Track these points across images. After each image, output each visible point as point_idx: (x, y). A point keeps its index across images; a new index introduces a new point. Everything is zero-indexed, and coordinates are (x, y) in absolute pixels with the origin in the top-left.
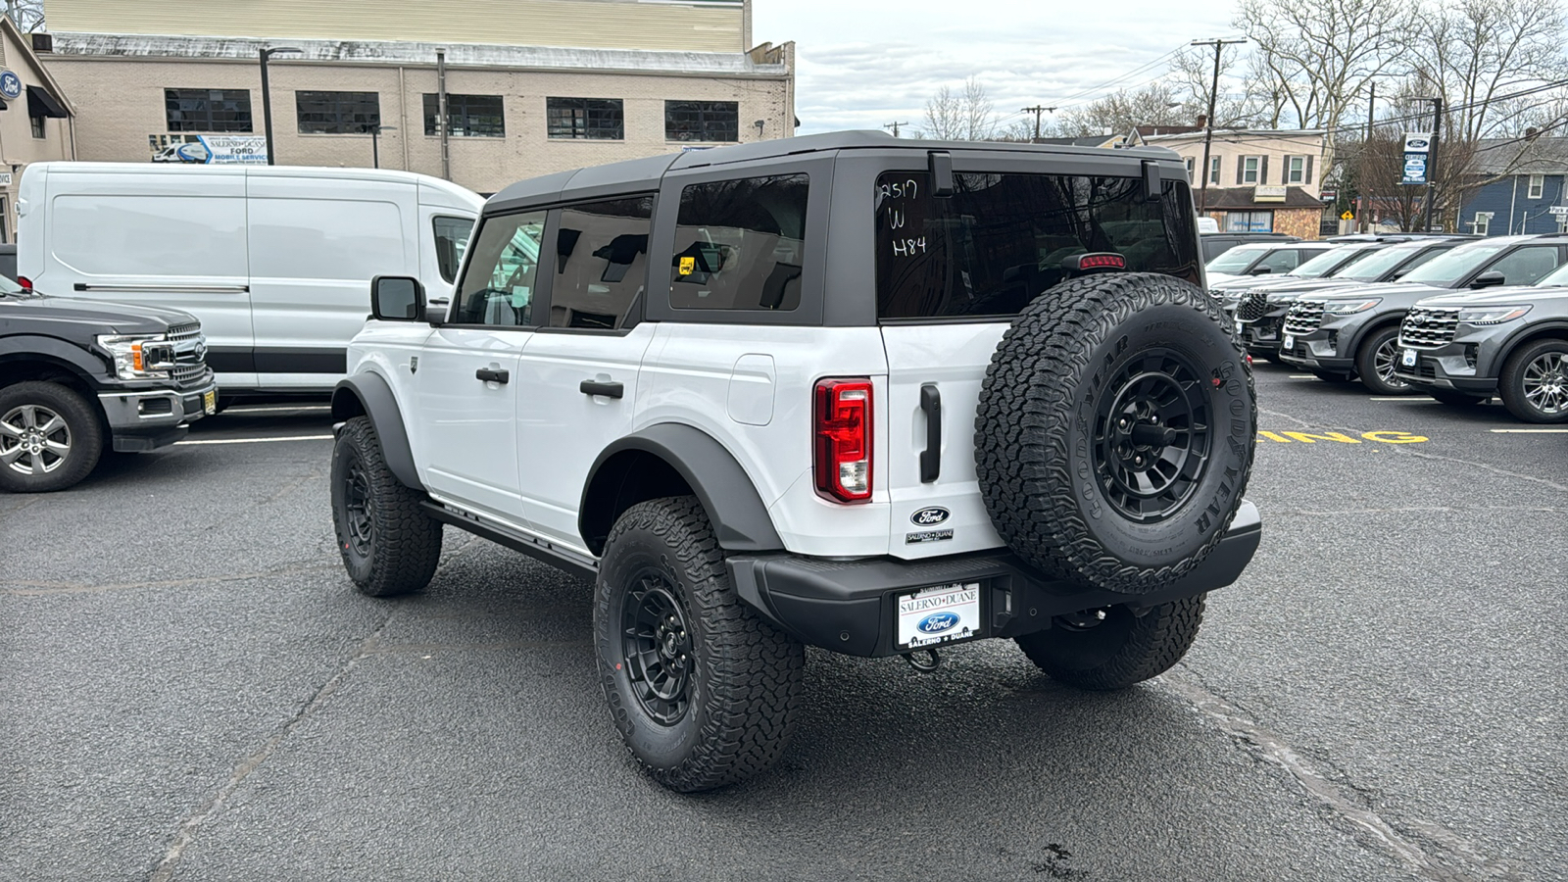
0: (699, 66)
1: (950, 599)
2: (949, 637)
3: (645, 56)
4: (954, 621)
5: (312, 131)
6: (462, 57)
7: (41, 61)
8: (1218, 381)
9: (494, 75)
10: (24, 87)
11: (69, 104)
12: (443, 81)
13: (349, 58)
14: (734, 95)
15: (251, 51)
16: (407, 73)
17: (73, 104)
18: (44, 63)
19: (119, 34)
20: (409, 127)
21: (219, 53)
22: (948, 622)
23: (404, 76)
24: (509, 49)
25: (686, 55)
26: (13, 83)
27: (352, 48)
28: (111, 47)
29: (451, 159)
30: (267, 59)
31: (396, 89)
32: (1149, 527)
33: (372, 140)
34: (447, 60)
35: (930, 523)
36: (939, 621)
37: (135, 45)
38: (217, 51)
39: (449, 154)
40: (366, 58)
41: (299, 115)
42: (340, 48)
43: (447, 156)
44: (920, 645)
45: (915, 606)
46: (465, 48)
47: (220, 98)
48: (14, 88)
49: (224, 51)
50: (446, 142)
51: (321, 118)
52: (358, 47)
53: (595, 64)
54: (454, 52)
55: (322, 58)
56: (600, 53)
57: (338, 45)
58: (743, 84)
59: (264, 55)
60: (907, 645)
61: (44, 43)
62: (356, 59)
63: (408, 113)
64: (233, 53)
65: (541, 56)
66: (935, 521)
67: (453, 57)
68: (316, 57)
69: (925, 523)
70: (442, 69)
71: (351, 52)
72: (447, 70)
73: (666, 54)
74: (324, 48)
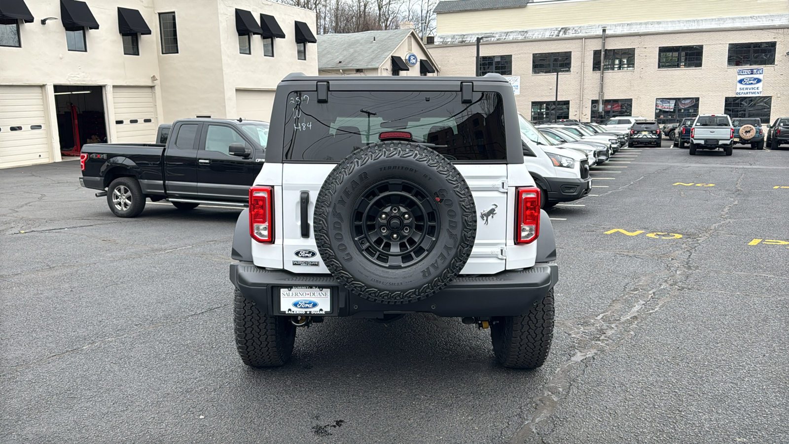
0: (758, 23)
1: (312, 294)
2: (310, 312)
3: (724, 20)
4: (315, 305)
5: (538, 73)
6: (621, 29)
7: (427, 48)
8: (438, 199)
9: (631, 38)
10: (419, 60)
11: (438, 66)
12: (604, 43)
13: (564, 35)
14: (774, 38)
15: (519, 36)
16: (587, 40)
17: (439, 67)
18: (428, 50)
19: (464, 34)
20: (585, 68)
21: (505, 38)
22: (311, 305)
23: (585, 42)
24: (646, 24)
25: (751, 17)
26: (414, 59)
27: (565, 30)
28: (460, 40)
29: (605, 83)
30: (480, 42)
31: (580, 49)
32: (390, 271)
33: (556, 76)
34: (607, 32)
35: (305, 257)
36: (305, 303)
37: (471, 38)
38: (504, 37)
39: (604, 80)
40: (572, 35)
41: (533, 65)
42: (560, 31)
43: (602, 81)
44: (292, 313)
45: (291, 294)
46: (623, 25)
47: (499, 60)
48: (414, 61)
49: (507, 37)
50: (603, 74)
51: (541, 66)
52: (569, 29)
53: (694, 27)
54: (617, 28)
55: (551, 36)
56: (698, 21)
57: (559, 29)
58: (781, 31)
59: (479, 40)
60: (285, 312)
61: (431, 40)
62: (567, 36)
63: (585, 61)
64: (511, 38)
65: (664, 26)
66: (307, 257)
67: (616, 30)
68: (548, 36)
69: (302, 256)
70: (604, 37)
71: (565, 33)
72: (607, 37)
73: (739, 18)
74: (553, 32)
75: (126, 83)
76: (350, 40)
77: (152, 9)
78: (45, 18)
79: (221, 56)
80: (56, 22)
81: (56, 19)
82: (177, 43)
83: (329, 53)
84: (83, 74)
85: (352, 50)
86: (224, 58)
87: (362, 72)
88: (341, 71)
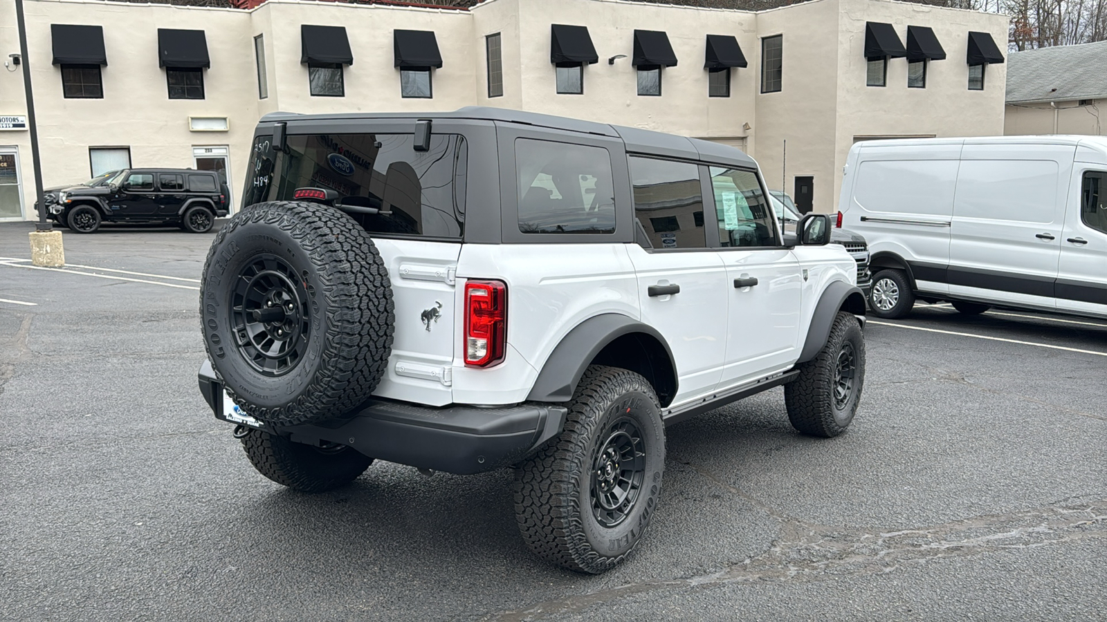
75: (708, 134)
76: (1081, 54)
77: (754, 33)
78: (613, 56)
79: (836, 91)
80: (627, 60)
81: (625, 56)
82: (781, 78)
83: (1039, 76)
84: (653, 124)
85: (1080, 70)
86: (841, 94)
87: (1091, 104)
88: (1052, 104)
